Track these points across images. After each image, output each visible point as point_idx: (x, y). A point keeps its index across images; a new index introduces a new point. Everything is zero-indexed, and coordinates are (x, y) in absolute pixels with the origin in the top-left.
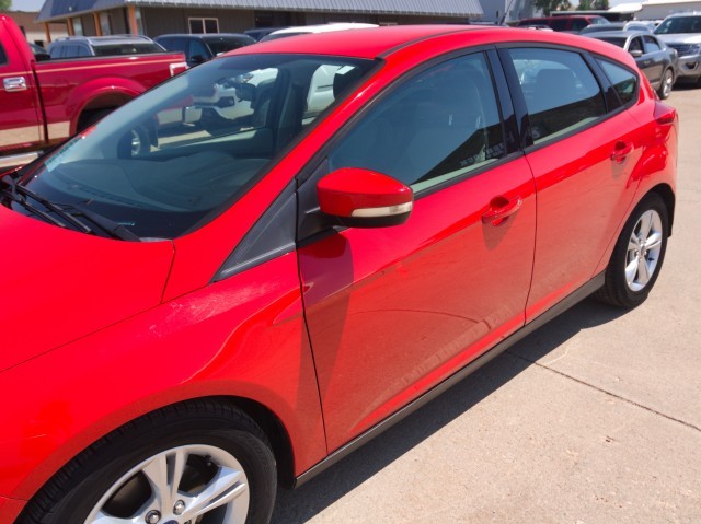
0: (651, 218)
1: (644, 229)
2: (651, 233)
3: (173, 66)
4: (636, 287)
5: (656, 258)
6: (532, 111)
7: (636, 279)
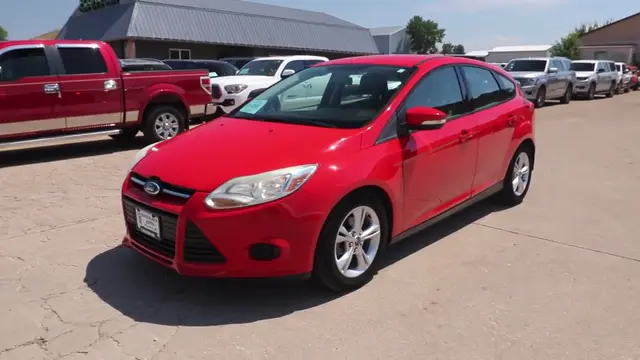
0: (523, 157)
1: (521, 162)
2: (524, 166)
3: (202, 78)
4: (518, 194)
5: (527, 179)
6: (475, 97)
7: (517, 190)
